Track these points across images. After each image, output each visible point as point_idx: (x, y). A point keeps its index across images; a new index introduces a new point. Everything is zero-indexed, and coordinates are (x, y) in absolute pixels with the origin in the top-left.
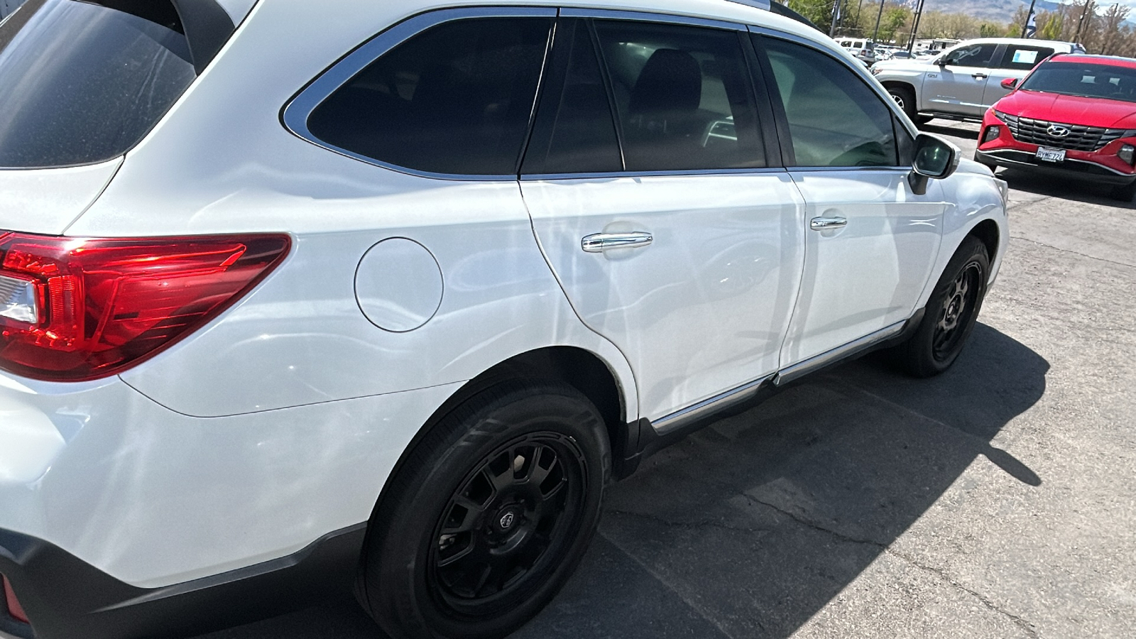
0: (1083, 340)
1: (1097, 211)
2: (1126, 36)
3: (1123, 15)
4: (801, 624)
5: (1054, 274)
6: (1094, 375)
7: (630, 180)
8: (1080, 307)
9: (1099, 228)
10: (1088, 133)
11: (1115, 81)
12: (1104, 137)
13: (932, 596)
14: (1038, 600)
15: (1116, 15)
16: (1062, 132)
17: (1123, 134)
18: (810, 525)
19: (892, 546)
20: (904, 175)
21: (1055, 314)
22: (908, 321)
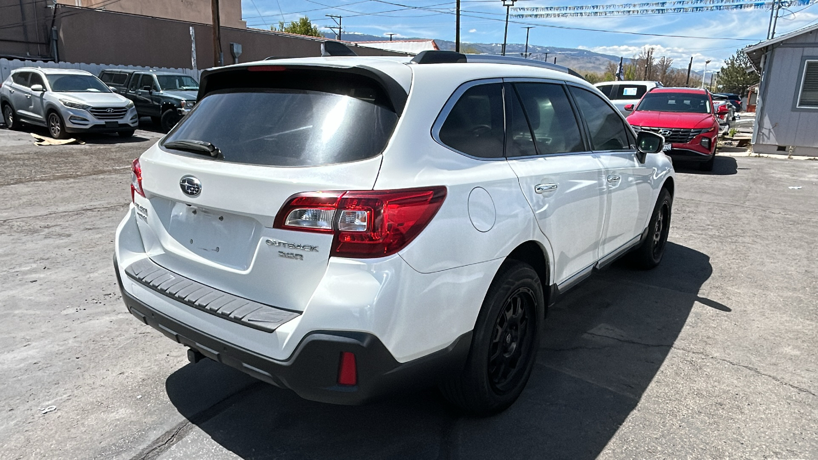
0: (720, 243)
1: (696, 177)
2: (673, 76)
3: (669, 63)
4: (649, 383)
5: (689, 212)
6: (734, 259)
7: (542, 159)
8: (711, 227)
9: (702, 186)
10: (682, 132)
11: (687, 102)
12: (691, 134)
13: (704, 364)
14: (754, 359)
15: (665, 64)
16: (667, 133)
17: (701, 131)
18: (629, 342)
19: (674, 346)
20: (634, 154)
21: (700, 232)
22: (642, 235)
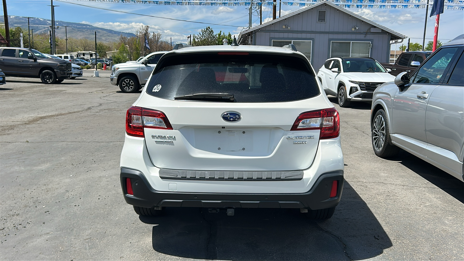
3: (159, 37)
15: (156, 37)
